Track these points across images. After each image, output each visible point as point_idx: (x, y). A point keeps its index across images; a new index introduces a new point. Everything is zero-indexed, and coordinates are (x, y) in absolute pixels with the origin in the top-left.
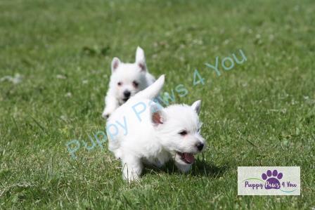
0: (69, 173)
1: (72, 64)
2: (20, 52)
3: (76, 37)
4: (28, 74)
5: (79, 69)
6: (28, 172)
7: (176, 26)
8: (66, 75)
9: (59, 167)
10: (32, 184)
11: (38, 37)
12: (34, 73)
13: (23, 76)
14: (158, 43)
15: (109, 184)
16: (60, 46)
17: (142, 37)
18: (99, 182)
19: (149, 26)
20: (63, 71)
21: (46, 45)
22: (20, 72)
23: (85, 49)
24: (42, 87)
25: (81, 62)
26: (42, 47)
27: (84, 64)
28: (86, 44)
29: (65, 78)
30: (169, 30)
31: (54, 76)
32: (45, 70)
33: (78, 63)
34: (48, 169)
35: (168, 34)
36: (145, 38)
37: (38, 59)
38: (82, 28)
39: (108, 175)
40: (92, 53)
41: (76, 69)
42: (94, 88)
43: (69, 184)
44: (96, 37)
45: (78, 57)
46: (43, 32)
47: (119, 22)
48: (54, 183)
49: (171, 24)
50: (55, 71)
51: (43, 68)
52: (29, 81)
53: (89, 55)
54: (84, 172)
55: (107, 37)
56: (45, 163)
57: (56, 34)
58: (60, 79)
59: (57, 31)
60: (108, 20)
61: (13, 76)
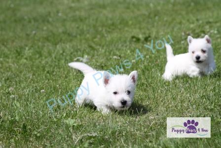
0: (123, 126)
1: (124, 49)
2: (87, 40)
3: (126, 29)
4: (93, 56)
5: (129, 51)
6: (95, 126)
7: (197, 20)
8: (120, 56)
9: (117, 122)
10: (98, 134)
11: (100, 29)
12: (97, 55)
13: (90, 57)
14: (185, 33)
15: (153, 135)
16: (115, 35)
17: (173, 28)
18: (145, 132)
19: (178, 20)
20: (118, 53)
21: (106, 35)
22: (88, 54)
23: (133, 37)
24: (103, 65)
25: (130, 47)
26: (103, 36)
27: (132, 48)
28: (133, 34)
29: (119, 58)
30: (193, 23)
31: (111, 57)
32: (105, 52)
33: (128, 47)
34: (109, 123)
35: (192, 26)
36: (175, 29)
37: (100, 45)
38: (130, 22)
39: (151, 128)
40: (138, 40)
41: (127, 52)
42: (140, 65)
43: (124, 134)
44: (140, 28)
45: (128, 43)
46: (103, 26)
47: (157, 18)
48: (113, 133)
49: (194, 19)
50: (112, 53)
51: (103, 51)
52: (94, 60)
53: (135, 42)
54: (134, 126)
55: (148, 29)
56: (106, 119)
57: (112, 27)
58: (115, 59)
59: (113, 24)
60: (149, 17)
61: (83, 57)
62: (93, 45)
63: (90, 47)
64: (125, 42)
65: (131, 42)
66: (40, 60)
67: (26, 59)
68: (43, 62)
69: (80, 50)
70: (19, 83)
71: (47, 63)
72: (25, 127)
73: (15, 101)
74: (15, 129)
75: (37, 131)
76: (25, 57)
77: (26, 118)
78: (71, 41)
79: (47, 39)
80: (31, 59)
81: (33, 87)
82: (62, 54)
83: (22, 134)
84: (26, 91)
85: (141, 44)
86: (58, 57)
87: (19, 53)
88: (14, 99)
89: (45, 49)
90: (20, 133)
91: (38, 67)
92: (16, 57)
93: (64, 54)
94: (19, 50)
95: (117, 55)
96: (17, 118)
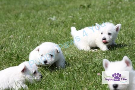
1: (76, 12)
2: (55, 8)
3: (78, 1)
5: (78, 13)
8: (73, 16)
11: (63, 2)
12: (61, 16)
14: (110, 2)
16: (71, 5)
20: (72, 14)
21: (66, 5)
23: (81, 5)
24: (64, 21)
25: (79, 11)
26: (64, 6)
31: (68, 17)
40: (84, 7)
43: (73, 58)
44: (85, 1)
50: (69, 14)
51: (64, 14)
52: (59, 19)
53: (82, 8)
55: (90, 1)
61: (52, 17)
62: (59, 11)
63: (57, 12)
64: (77, 8)
65: (80, 8)
66: (28, 20)
67: (21, 20)
68: (30, 21)
69: (51, 14)
70: (16, 33)
71: (32, 21)
72: (18, 56)
73: (13, 43)
74: (13, 58)
75: (25, 59)
76: (20, 18)
77: (19, 52)
78: (46, 9)
79: (33, 8)
80: (24, 20)
81: (24, 35)
82: (41, 16)
83: (17, 60)
84: (20, 37)
85: (85, 9)
86: (38, 18)
87: (17, 17)
88: (13, 41)
89: (32, 14)
90: (15, 60)
91: (27, 24)
92: (15, 19)
93: (42, 16)
94: (17, 15)
95: (71, 16)
96: (14, 52)
